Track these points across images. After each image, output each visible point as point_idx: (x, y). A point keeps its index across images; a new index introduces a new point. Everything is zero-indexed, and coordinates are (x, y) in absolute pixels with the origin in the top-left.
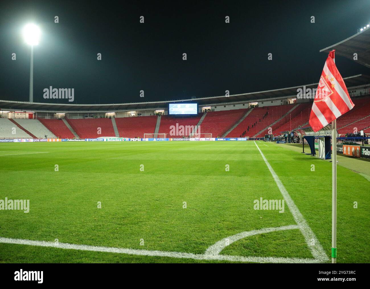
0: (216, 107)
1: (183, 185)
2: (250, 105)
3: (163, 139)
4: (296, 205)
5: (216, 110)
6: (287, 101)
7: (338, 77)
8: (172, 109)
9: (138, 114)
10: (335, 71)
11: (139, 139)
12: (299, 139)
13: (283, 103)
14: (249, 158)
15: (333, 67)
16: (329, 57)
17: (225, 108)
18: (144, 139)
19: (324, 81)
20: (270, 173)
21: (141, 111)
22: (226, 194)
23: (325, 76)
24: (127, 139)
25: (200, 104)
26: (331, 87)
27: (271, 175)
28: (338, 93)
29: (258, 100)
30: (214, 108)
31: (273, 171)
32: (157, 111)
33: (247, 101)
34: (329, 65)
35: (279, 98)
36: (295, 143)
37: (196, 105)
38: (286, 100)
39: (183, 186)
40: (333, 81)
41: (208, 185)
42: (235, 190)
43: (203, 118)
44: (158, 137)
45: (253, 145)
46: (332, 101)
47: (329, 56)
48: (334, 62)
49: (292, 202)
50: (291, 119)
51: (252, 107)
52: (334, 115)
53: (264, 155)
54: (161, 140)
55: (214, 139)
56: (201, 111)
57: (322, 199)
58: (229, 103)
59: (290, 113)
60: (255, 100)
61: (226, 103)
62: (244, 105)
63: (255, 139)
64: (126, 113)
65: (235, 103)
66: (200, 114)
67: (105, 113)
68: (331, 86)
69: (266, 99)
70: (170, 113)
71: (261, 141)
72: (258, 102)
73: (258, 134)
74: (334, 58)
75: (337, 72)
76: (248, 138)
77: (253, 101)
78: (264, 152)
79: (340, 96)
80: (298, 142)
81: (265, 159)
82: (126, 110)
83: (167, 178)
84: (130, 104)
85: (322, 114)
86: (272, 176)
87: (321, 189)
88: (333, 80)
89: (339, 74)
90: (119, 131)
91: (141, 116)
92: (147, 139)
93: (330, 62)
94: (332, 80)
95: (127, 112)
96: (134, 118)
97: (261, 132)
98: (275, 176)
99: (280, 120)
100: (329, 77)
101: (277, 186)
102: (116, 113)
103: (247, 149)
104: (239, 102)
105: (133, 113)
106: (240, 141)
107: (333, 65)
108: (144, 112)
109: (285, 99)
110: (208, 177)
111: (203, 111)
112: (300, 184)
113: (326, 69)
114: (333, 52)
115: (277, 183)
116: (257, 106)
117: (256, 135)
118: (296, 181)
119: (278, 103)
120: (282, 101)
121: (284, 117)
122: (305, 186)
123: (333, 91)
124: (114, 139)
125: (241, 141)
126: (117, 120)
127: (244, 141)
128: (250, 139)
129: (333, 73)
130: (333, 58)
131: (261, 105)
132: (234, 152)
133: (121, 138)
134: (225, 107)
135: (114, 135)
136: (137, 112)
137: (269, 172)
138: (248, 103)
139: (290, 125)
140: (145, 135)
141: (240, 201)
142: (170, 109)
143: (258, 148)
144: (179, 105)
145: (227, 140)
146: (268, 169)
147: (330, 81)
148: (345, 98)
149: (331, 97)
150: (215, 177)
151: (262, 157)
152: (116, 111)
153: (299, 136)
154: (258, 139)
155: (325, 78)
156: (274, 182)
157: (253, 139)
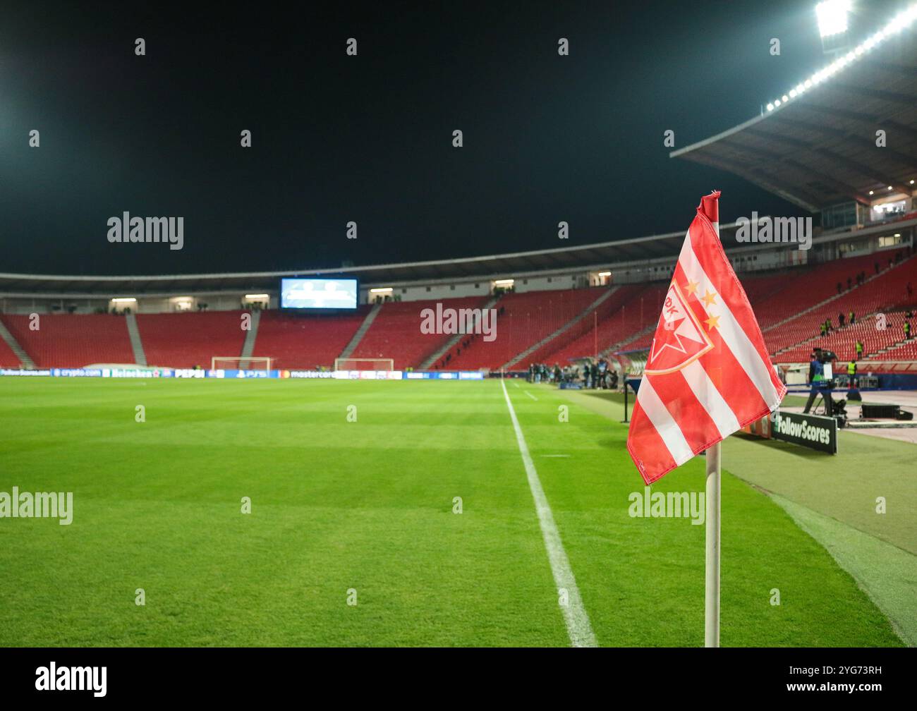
0: (404, 291)
1: (271, 548)
2: (492, 288)
3: (263, 374)
4: (595, 632)
5: (406, 298)
6: (588, 278)
7: (732, 288)
8: (289, 294)
9: (199, 305)
10: (718, 267)
11: (199, 373)
12: (615, 379)
13: (577, 283)
14: (481, 439)
15: (712, 252)
16: (699, 215)
17: (429, 293)
18: (211, 373)
19: (680, 299)
20: (532, 497)
21: (207, 298)
22: (393, 584)
23: (683, 282)
24: (167, 372)
25: (365, 281)
26: (705, 326)
27: (531, 507)
28: (731, 349)
29: (513, 275)
30: (399, 292)
31: (540, 489)
32: (251, 298)
33: (486, 278)
34: (699, 244)
35: (567, 270)
36: (605, 387)
37: (353, 283)
38: (584, 276)
39: (270, 552)
40: (711, 305)
41: (348, 545)
42: (421, 566)
43: (370, 319)
44: (252, 366)
45: (496, 396)
46: (708, 376)
47: (699, 213)
48: (715, 235)
49: (585, 618)
50: (598, 325)
51: (499, 291)
52: (715, 427)
53: (523, 429)
54: (258, 375)
55: (398, 375)
56: (367, 299)
57: (671, 603)
58: (439, 281)
59: (594, 310)
60: (507, 275)
61: (433, 281)
62: (477, 286)
63: (505, 376)
64: (166, 300)
65: (455, 280)
66: (363, 308)
67: (107, 301)
68: (706, 321)
69: (534, 273)
70: (285, 305)
71: (521, 380)
72: (514, 278)
73: (513, 363)
74: (716, 221)
75: (726, 272)
76: (487, 371)
77: (500, 276)
78: (525, 419)
79: (735, 361)
80: (614, 386)
81: (523, 446)
82: (167, 295)
83: (233, 519)
84: (178, 277)
85: (673, 420)
86: (535, 511)
87: (670, 562)
88: (714, 303)
89: (733, 278)
90: (146, 348)
91: (207, 309)
92: (220, 374)
93: (702, 234)
94: (709, 299)
95: (168, 298)
96: (186, 314)
97: (520, 358)
98: (543, 510)
99: (569, 325)
100: (697, 288)
101: (543, 552)
102: (139, 301)
103: (480, 408)
104: (466, 279)
105: (184, 303)
106: (464, 380)
107: (714, 246)
108: (215, 299)
109: (582, 272)
110: (354, 512)
111: (370, 301)
112: (612, 542)
113: (688, 258)
114: (715, 198)
115: (547, 538)
116: (511, 291)
117: (507, 365)
118: (601, 529)
119: (563, 282)
120: (574, 279)
121: (579, 318)
122: (626, 551)
123: (714, 342)
124: (131, 371)
125: (470, 380)
126: (140, 318)
127: (477, 380)
128: (492, 376)
129: (712, 275)
130: (712, 220)
131: (522, 288)
132: (443, 420)
133: (151, 368)
134: (429, 289)
135: (130, 360)
136: (197, 301)
137: (530, 492)
138: (488, 281)
139: (593, 341)
140: (216, 361)
141: (429, 616)
142: (284, 294)
143: (510, 406)
144: (309, 284)
145: (431, 377)
146: (527, 484)
147: (704, 304)
148: (756, 370)
149: (706, 361)
150: (372, 513)
151: (515, 438)
152: (140, 296)
153: (615, 372)
154: (512, 376)
155: (685, 292)
156: (538, 534)
157: (498, 376)
